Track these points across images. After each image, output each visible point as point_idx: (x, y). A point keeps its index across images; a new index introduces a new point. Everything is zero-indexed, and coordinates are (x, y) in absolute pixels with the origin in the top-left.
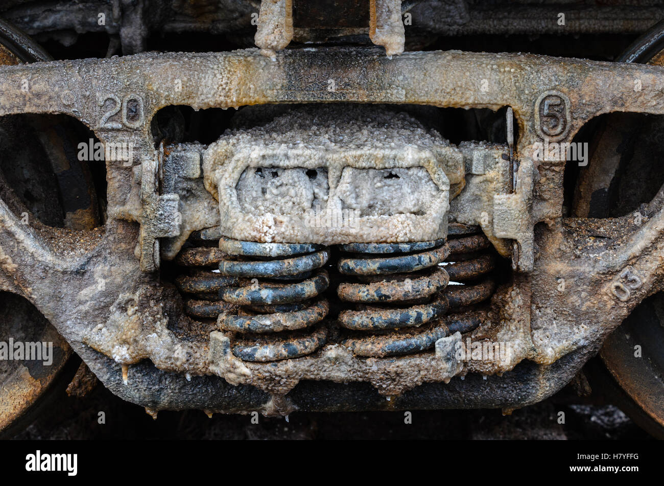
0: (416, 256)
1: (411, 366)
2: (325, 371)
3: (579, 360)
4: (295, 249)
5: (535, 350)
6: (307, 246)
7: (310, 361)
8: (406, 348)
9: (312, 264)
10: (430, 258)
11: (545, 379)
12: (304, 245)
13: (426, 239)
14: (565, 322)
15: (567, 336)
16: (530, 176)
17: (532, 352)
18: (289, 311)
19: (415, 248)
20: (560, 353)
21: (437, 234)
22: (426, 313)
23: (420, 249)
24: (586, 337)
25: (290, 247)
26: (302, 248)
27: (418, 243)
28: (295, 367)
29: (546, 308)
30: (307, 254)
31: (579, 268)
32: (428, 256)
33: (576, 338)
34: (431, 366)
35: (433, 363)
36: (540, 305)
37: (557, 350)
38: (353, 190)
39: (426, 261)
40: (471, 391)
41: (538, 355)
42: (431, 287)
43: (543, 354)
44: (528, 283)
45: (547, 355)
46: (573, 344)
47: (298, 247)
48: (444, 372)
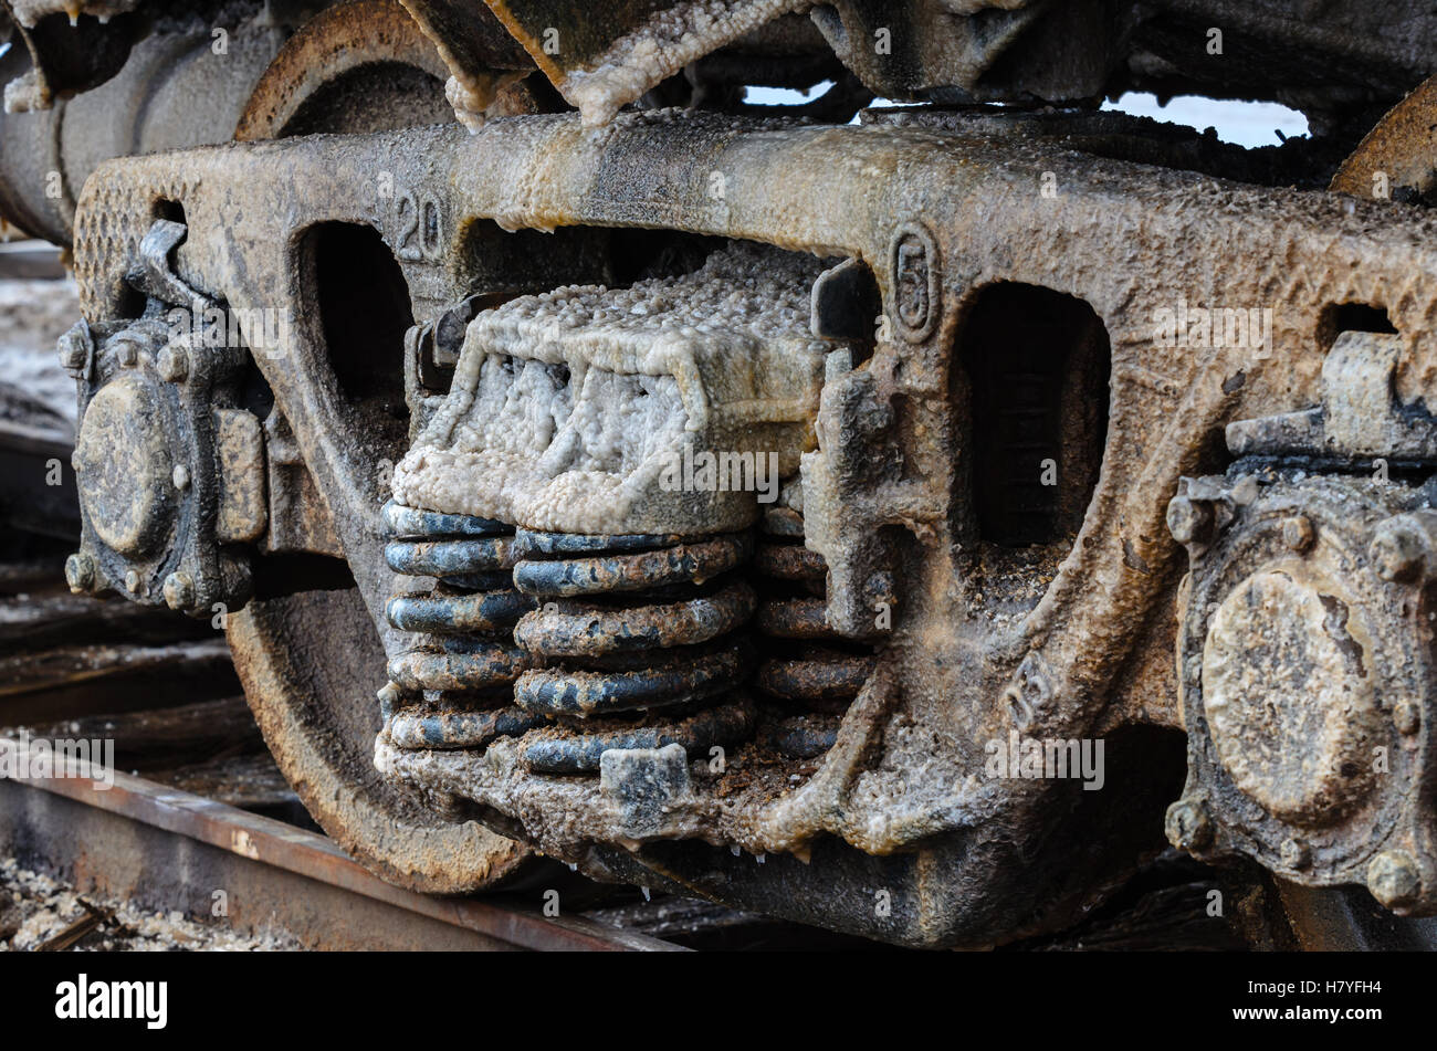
0: (565, 564)
1: (551, 800)
2: (481, 786)
3: (976, 859)
4: (433, 522)
5: (840, 814)
6: (459, 520)
7: (464, 759)
8: (550, 758)
9: (467, 558)
10: (593, 570)
11: (929, 890)
12: (452, 518)
13: (587, 529)
14: (948, 764)
15: (934, 795)
16: (837, 415)
17: (831, 818)
18: (464, 652)
19: (562, 546)
20: (900, 830)
21: (624, 521)
22: (588, 689)
23: (571, 549)
24: (966, 806)
25: (424, 517)
26: (446, 522)
27: (567, 537)
28: (435, 767)
29: (923, 725)
30: (461, 536)
31: (968, 643)
32: (589, 567)
33: (943, 803)
34: (587, 806)
35: (594, 801)
36: (914, 719)
37: (895, 822)
38: (592, 414)
39: (581, 578)
40: (820, 891)
41: (846, 827)
42: (597, 635)
43: (858, 827)
44: (894, 663)
45: (866, 831)
46: (932, 817)
47: (439, 519)
48: (611, 824)
